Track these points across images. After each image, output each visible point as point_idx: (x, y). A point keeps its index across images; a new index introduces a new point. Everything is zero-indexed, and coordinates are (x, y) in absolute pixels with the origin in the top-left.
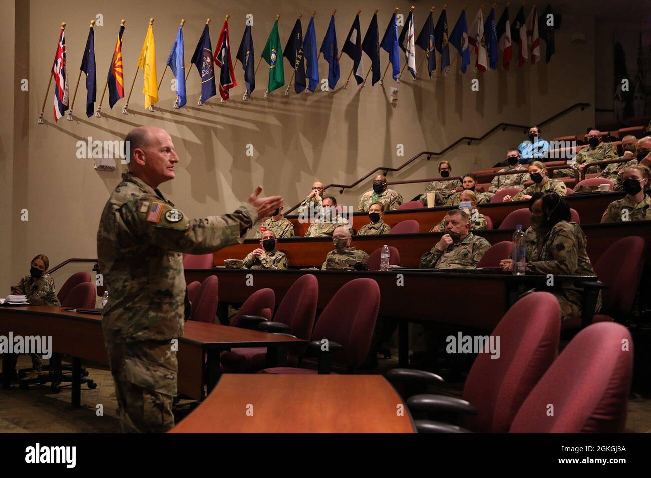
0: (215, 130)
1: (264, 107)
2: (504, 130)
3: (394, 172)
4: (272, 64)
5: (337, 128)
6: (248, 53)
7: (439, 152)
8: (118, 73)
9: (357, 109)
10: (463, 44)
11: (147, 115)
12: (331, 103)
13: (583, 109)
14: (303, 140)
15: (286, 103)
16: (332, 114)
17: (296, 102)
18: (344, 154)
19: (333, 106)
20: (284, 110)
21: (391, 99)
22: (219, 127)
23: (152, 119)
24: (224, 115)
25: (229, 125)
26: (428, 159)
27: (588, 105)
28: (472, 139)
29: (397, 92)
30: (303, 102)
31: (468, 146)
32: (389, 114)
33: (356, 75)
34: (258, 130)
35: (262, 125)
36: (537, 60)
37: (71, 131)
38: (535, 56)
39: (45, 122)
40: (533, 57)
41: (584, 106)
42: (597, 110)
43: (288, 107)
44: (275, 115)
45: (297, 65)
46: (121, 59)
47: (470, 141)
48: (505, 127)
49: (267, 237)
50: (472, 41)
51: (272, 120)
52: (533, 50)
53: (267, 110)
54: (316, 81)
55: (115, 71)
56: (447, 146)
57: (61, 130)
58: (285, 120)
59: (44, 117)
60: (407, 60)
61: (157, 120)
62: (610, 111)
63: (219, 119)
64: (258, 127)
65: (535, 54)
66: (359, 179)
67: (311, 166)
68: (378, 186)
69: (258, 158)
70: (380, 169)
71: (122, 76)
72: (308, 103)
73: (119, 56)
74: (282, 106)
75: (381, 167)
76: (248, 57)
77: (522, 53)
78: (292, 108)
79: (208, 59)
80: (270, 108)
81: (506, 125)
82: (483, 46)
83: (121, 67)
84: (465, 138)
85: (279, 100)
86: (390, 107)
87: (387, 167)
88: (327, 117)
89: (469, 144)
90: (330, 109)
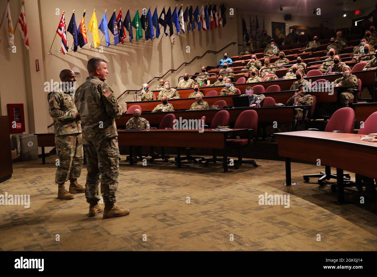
0: (114, 55)
1: (130, 45)
2: (209, 53)
3: (175, 71)
4: (137, 28)
5: (155, 54)
6: (129, 24)
7: (189, 62)
8: (84, 32)
9: (161, 46)
10: (198, 20)
11: (89, 50)
12: (153, 43)
13: (234, 45)
14: (144, 59)
15: (137, 44)
16: (153, 48)
17: (140, 43)
18: (158, 64)
19: (153, 45)
20: (137, 46)
21: (172, 41)
22: (115, 54)
23: (90, 51)
24: (117, 49)
25: (118, 53)
26: (186, 65)
27: (235, 43)
28: (199, 57)
29: (174, 38)
30: (143, 43)
32: (172, 47)
33: (166, 32)
34: (128, 55)
35: (130, 53)
36: (221, 26)
37: (62, 58)
38: (220, 24)
39: (51, 54)
41: (234, 43)
42: (238, 45)
43: (138, 45)
44: (134, 49)
45: (146, 29)
46: (85, 27)
47: (198, 58)
48: (209, 52)
49: (163, 99)
50: (201, 19)
51: (133, 51)
52: (219, 22)
53: (131, 47)
54: (153, 35)
55: (82, 32)
56: (191, 60)
57: (57, 57)
58: (138, 50)
59: (51, 52)
60: (181, 26)
61: (93, 52)
62: (242, 45)
63: (115, 51)
64: (128, 54)
66: (164, 75)
67: (148, 70)
68: (186, 77)
69: (130, 67)
70: (171, 70)
71: (86, 34)
72: (145, 44)
73: (84, 26)
74: (136, 45)
75: (171, 69)
76: (129, 25)
77: (216, 23)
78: (139, 45)
79: (117, 26)
80: (132, 46)
81: (210, 51)
82: (205, 20)
83: (85, 30)
84: (197, 57)
85: (135, 42)
86: (172, 44)
87: (173, 69)
88: (152, 49)
90: (152, 46)
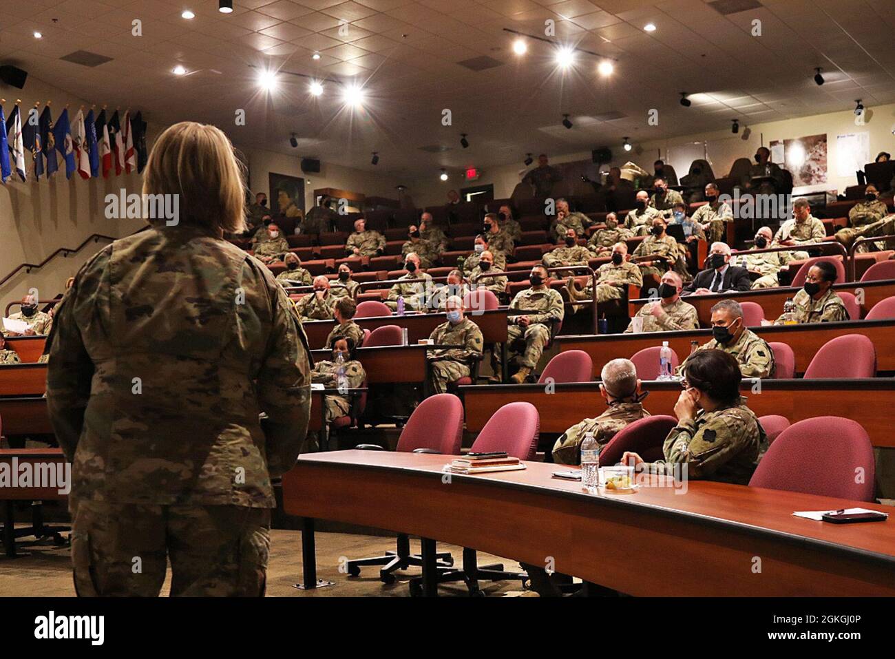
2: (96, 241)
7: (38, 264)
10: (67, 147)
26: (28, 271)
28: (69, 251)
31: (64, 257)
36: (132, 169)
38: (130, 165)
40: (128, 166)
47: (66, 252)
50: (75, 145)
52: (128, 158)
56: (44, 259)
60: (15, 159)
65: (130, 163)
68: (29, 308)
77: (119, 162)
81: (99, 236)
82: (85, 150)
84: (62, 249)
89: (65, 256)
